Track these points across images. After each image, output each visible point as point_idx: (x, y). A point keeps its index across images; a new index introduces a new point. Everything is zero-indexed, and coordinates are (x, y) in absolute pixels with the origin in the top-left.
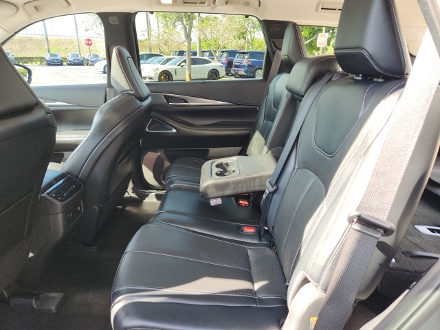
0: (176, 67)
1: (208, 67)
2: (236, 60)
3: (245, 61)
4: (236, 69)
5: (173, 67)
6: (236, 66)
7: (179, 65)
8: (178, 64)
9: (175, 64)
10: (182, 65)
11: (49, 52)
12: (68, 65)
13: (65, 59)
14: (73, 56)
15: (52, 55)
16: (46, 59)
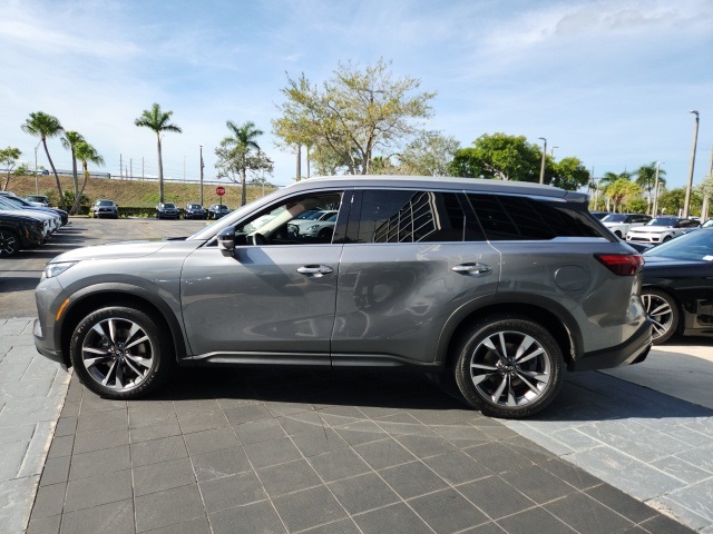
11: (162, 201)
12: (186, 218)
13: (183, 211)
14: (194, 207)
15: (166, 206)
16: (157, 211)
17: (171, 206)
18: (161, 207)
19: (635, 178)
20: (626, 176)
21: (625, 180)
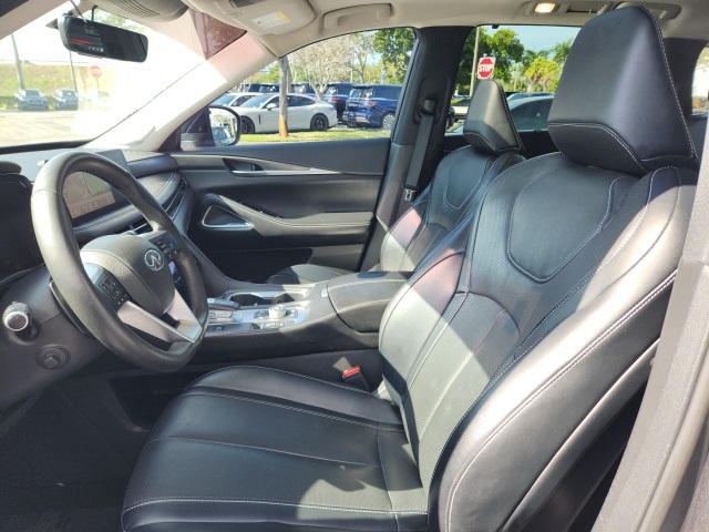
0: (259, 110)
1: (311, 110)
2: (352, 98)
3: (367, 100)
4: (352, 114)
5: (254, 109)
6: (352, 109)
7: (265, 107)
8: (262, 105)
9: (258, 106)
10: (269, 106)
11: (23, 87)
12: (57, 109)
13: (51, 100)
14: (65, 93)
15: (28, 93)
16: (17, 100)
17: (36, 93)
18: (21, 95)
19: (552, 56)
20: (544, 54)
21: (543, 58)
